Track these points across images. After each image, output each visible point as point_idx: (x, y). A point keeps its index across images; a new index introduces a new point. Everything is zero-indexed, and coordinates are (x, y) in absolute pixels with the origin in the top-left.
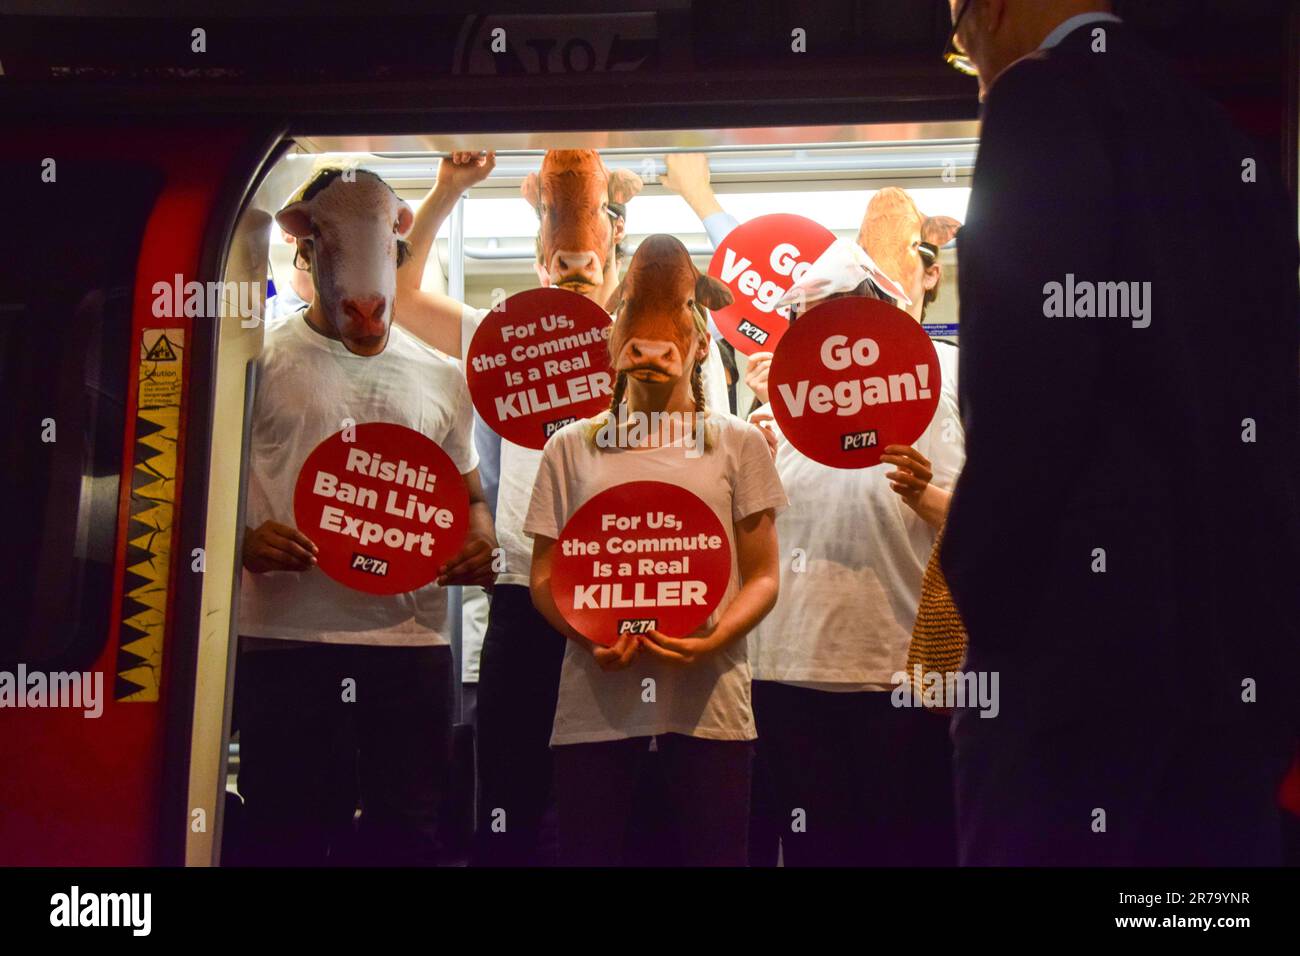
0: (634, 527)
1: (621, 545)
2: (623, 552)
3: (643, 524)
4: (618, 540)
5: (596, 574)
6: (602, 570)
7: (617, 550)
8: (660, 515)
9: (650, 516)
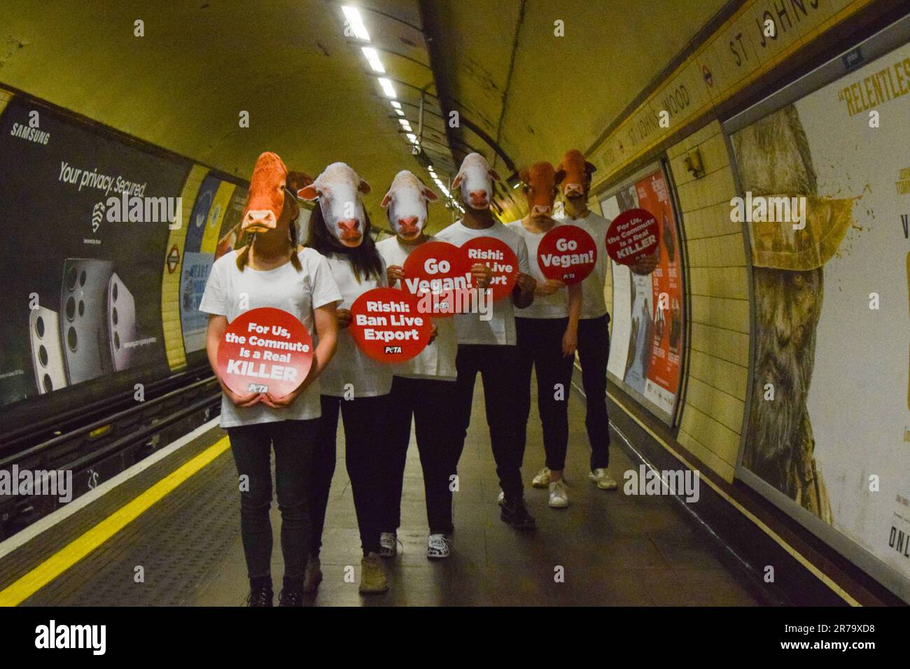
0: (265, 332)
1: (256, 341)
2: (257, 345)
3: (270, 332)
4: (255, 338)
5: (241, 355)
6: (245, 353)
7: (255, 343)
8: (280, 328)
9: (274, 328)
